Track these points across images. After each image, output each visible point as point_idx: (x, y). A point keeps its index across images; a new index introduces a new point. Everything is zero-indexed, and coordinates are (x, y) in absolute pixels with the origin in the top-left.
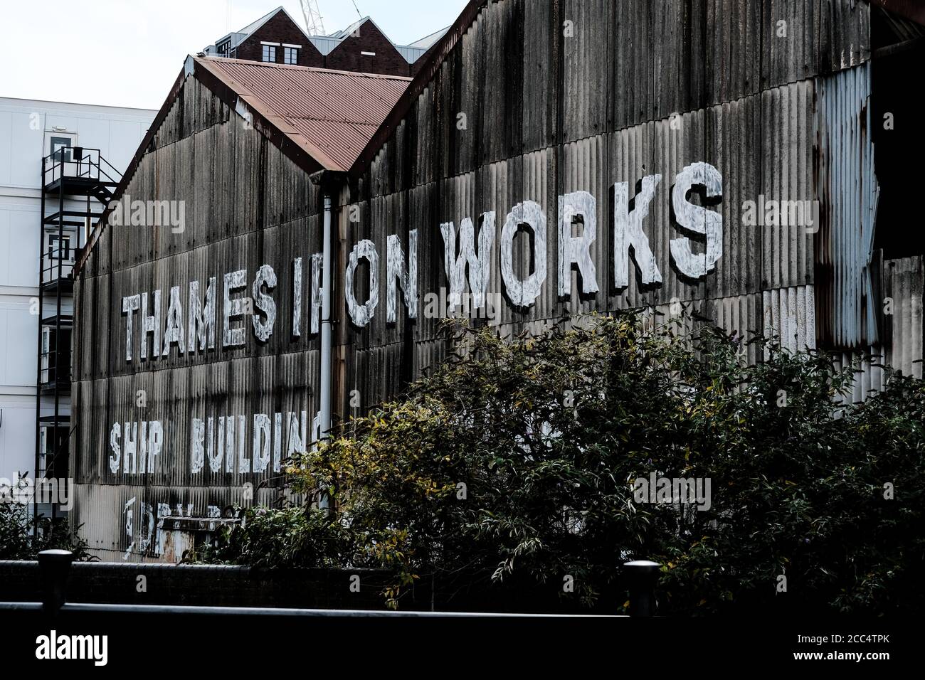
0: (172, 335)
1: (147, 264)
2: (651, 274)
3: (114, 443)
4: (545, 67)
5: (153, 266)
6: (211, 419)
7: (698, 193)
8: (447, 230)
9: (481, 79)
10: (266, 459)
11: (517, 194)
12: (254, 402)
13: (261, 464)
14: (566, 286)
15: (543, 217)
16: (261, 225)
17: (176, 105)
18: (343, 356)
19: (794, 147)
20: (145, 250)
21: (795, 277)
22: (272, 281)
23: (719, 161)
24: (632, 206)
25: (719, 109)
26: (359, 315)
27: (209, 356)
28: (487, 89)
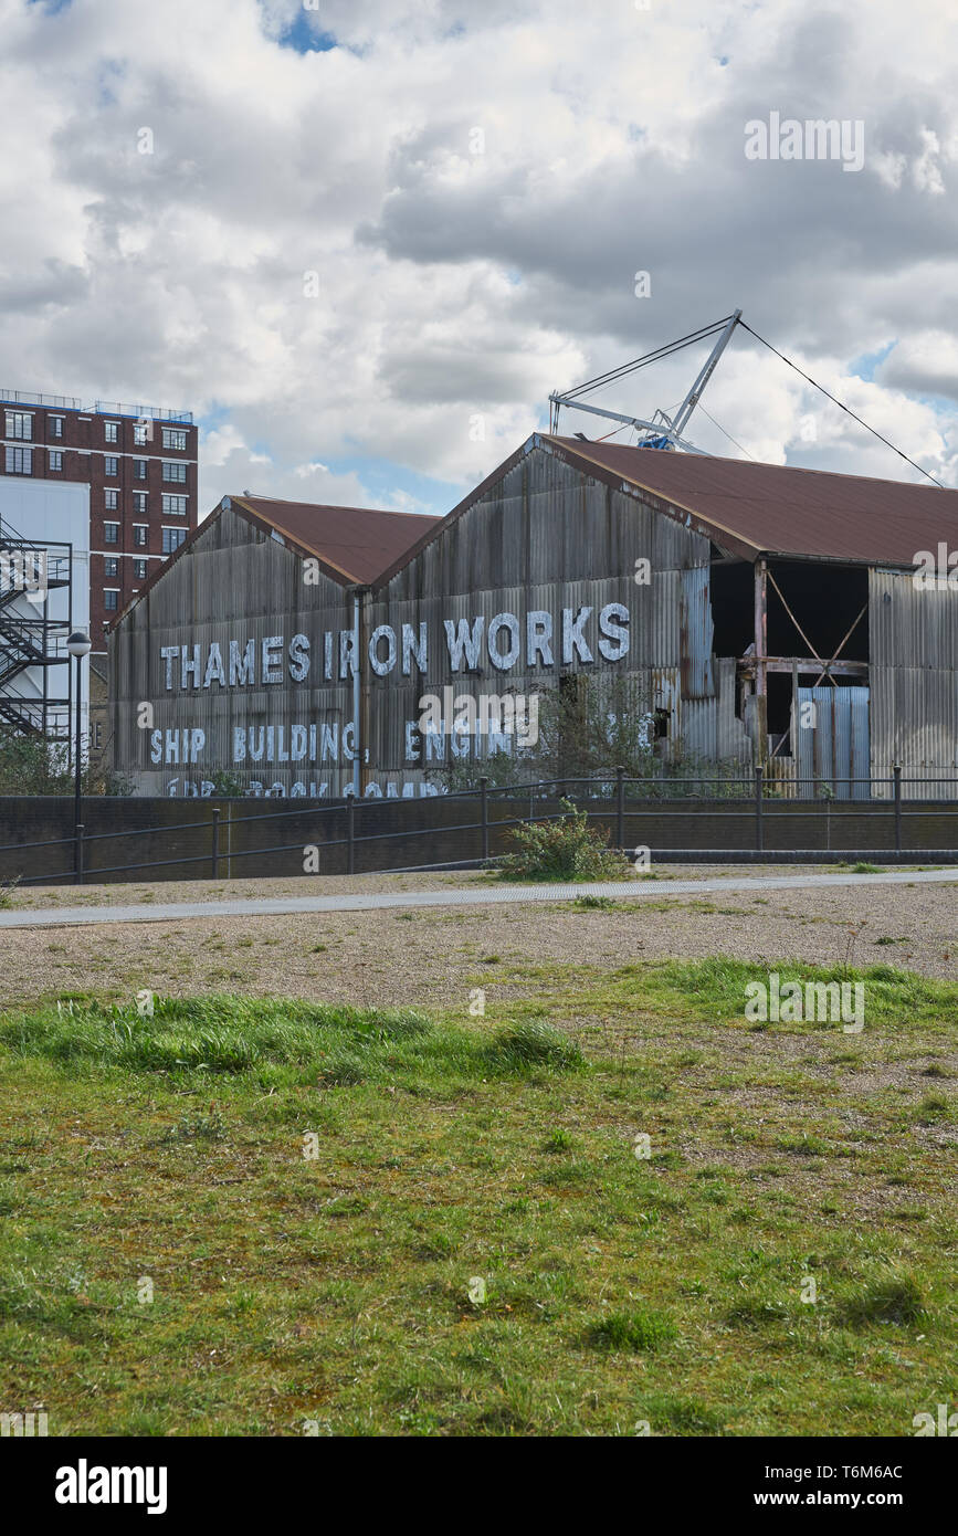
0: (212, 674)
1: (185, 628)
2: (586, 656)
3: (154, 743)
4: (518, 542)
5: (192, 629)
6: (252, 729)
7: (615, 619)
8: (449, 625)
9: (473, 543)
10: (303, 752)
11: (499, 608)
12: (291, 717)
13: (299, 755)
14: (533, 660)
15: (518, 624)
16: (295, 609)
17: (214, 526)
18: (368, 692)
19: (669, 602)
20: (185, 616)
21: (669, 663)
22: (306, 644)
23: (627, 603)
24: (575, 621)
25: (627, 578)
26: (381, 669)
27: (249, 689)
28: (477, 549)
